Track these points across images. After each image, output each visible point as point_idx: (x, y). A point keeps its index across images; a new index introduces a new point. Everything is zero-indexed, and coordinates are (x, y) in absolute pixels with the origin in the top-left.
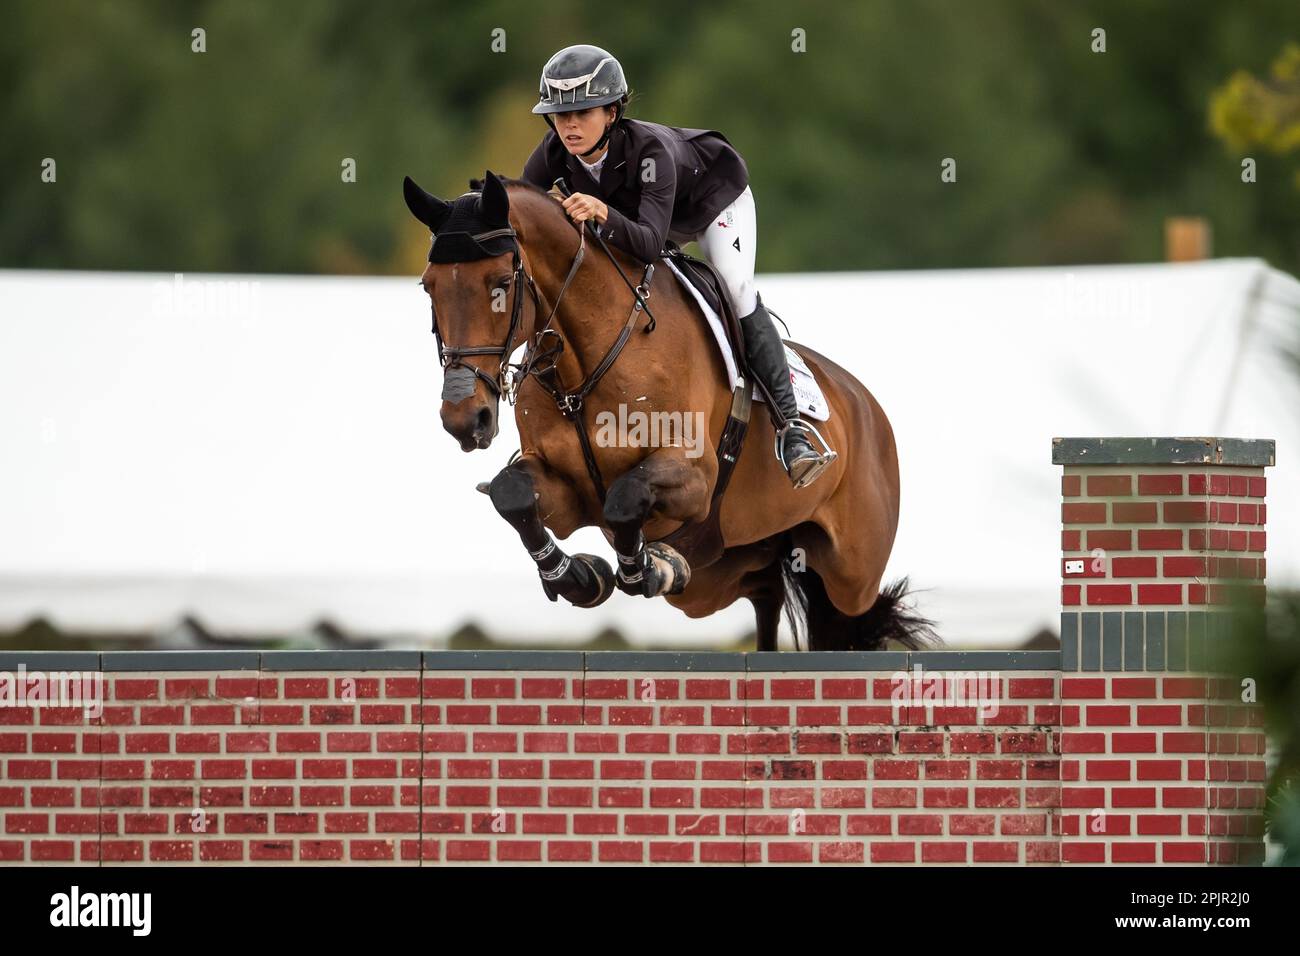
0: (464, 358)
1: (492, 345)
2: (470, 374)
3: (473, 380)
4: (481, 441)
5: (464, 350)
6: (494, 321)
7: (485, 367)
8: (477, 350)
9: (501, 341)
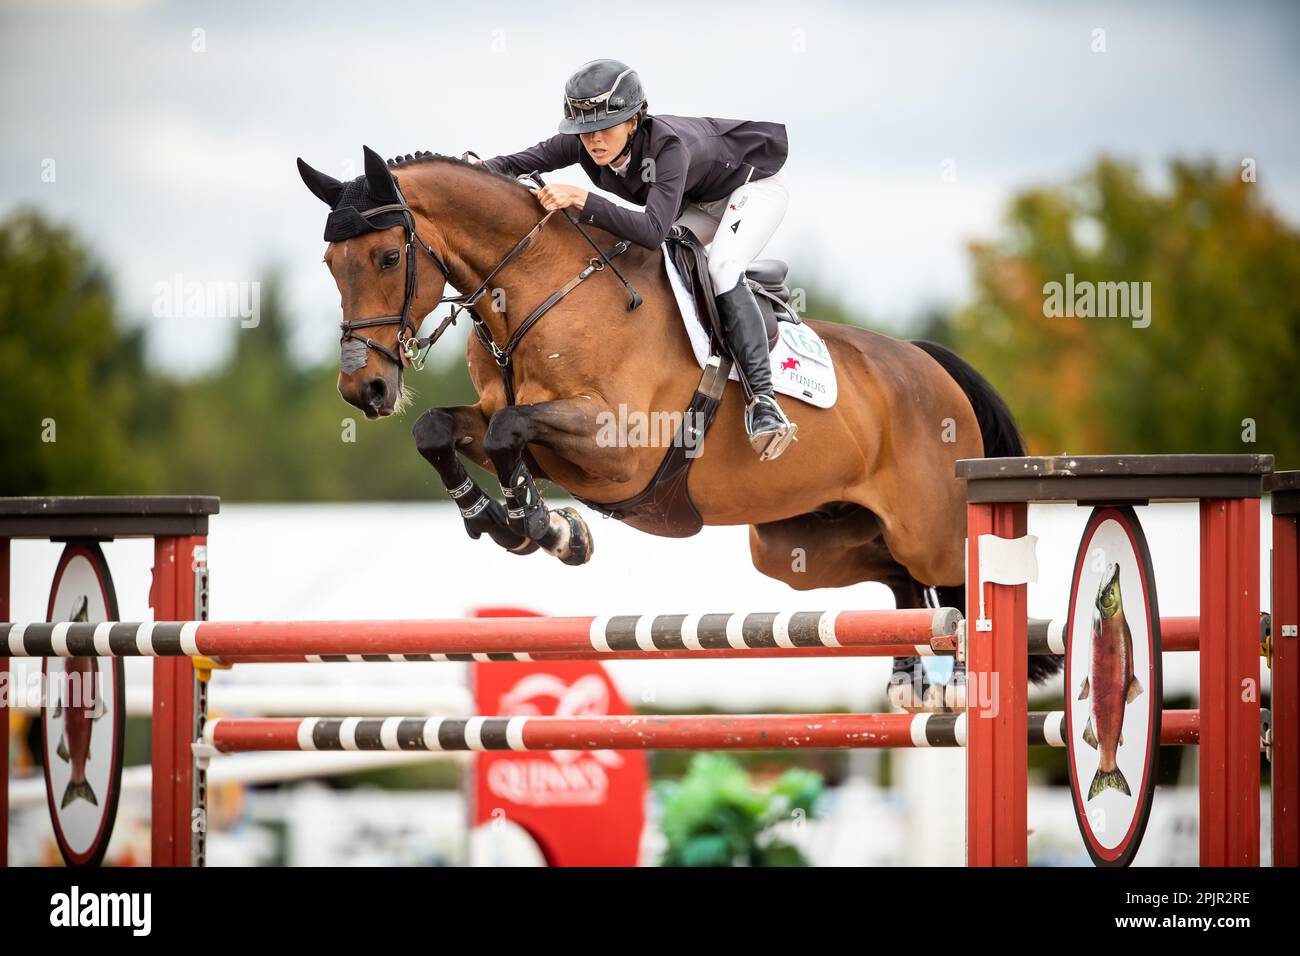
0: (355, 331)
1: (386, 316)
2: (362, 345)
3: (364, 351)
4: (380, 409)
5: (353, 323)
6: (385, 293)
7: (381, 338)
8: (368, 321)
9: (396, 312)
